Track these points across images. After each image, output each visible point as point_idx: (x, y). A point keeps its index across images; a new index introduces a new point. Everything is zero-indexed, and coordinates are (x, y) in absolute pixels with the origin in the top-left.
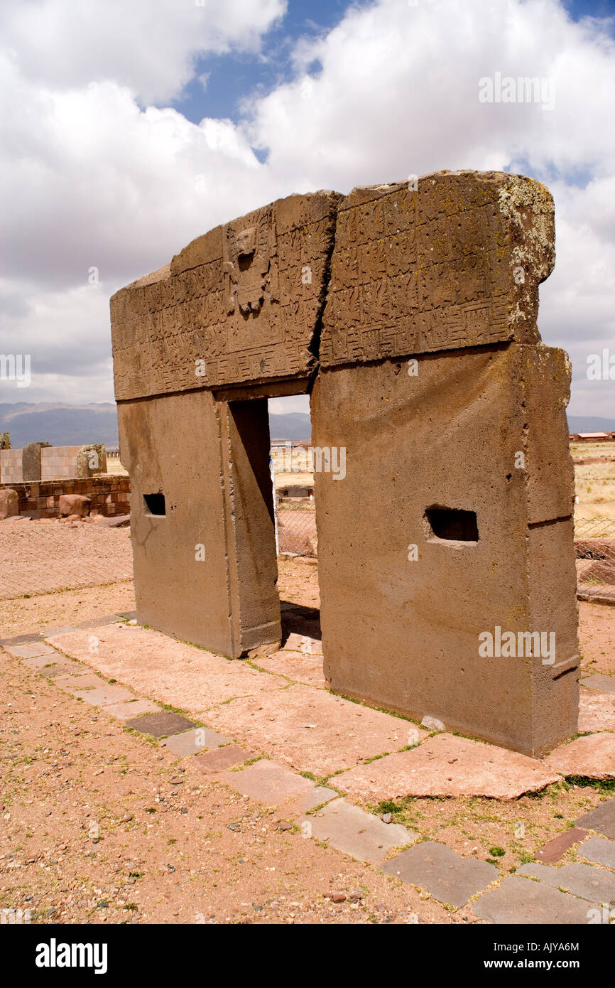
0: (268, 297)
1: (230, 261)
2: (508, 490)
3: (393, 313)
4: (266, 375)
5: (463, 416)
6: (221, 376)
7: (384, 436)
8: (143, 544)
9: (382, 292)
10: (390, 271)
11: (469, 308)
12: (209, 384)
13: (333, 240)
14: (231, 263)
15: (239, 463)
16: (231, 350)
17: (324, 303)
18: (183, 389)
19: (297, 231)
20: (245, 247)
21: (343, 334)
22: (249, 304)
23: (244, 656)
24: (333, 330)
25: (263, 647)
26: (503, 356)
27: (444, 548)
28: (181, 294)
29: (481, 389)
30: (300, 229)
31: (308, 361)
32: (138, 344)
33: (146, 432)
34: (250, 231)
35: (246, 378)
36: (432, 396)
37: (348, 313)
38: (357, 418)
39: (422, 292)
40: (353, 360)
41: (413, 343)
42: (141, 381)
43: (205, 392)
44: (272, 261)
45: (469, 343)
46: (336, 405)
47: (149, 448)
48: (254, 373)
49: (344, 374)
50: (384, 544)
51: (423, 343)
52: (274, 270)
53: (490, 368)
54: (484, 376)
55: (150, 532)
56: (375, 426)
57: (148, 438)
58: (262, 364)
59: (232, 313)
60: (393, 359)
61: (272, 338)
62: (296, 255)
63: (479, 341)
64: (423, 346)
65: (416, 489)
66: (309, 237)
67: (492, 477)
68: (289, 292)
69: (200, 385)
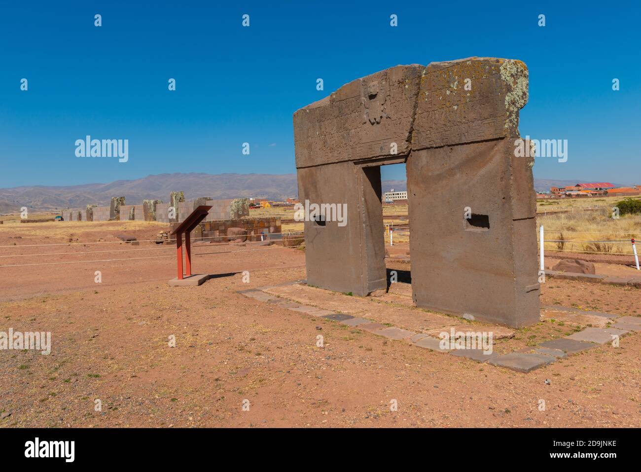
0: (384, 115)
2: (503, 205)
3: (448, 124)
4: (383, 154)
5: (483, 171)
6: (359, 155)
7: (444, 182)
8: (312, 242)
9: (443, 114)
10: (448, 104)
11: (486, 122)
12: (352, 159)
13: (419, 88)
14: (365, 98)
15: (367, 198)
16: (364, 142)
17: (414, 119)
18: (337, 161)
20: (373, 91)
21: (424, 134)
22: (375, 119)
23: (369, 295)
24: (419, 132)
25: (378, 291)
26: (501, 143)
27: (473, 233)
28: (336, 113)
29: (491, 159)
30: (402, 83)
31: (405, 147)
32: (310, 138)
33: (315, 184)
34: (375, 83)
35: (373, 156)
36: (469, 163)
37: (426, 124)
38: (430, 174)
39: (463, 115)
40: (429, 146)
41: (459, 138)
42: (312, 157)
43: (350, 162)
44: (387, 98)
45: (486, 138)
46: (420, 168)
47: (316, 192)
48: (377, 152)
49: (424, 153)
50: (444, 233)
51: (463, 138)
52: (388, 103)
53: (495, 150)
54: (493, 153)
55: (317, 235)
56: (440, 177)
57: (316, 187)
58: (381, 148)
59: (365, 123)
60: (449, 146)
61: (386, 136)
62: (400, 96)
63: (491, 137)
64: (464, 140)
65: (459, 206)
66: (407, 87)
67: (496, 199)
68: (396, 114)
69: (347, 159)
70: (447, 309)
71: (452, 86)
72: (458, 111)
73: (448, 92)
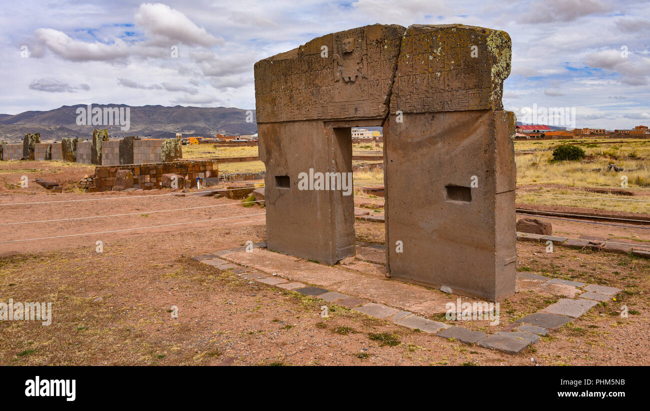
0: (360, 75)
1: (338, 53)
2: (486, 178)
3: (430, 91)
4: (358, 115)
5: (466, 142)
6: (330, 114)
7: (424, 150)
8: (274, 204)
9: (425, 80)
10: (430, 70)
11: (471, 92)
12: (322, 118)
13: (399, 50)
14: (338, 55)
15: (337, 160)
16: (337, 101)
17: (394, 82)
18: (305, 119)
19: (379, 44)
20: (348, 48)
21: (404, 99)
22: (350, 78)
23: (338, 263)
24: (398, 96)
25: (348, 258)
26: (486, 116)
27: (454, 205)
28: (305, 67)
29: (475, 130)
30: (381, 43)
31: (383, 110)
32: (274, 92)
33: (278, 142)
34: (351, 40)
35: (346, 116)
36: (450, 133)
37: (407, 88)
38: (409, 140)
39: (447, 82)
40: (409, 112)
41: (442, 106)
42: (276, 113)
43: (319, 122)
44: (364, 58)
45: (470, 108)
46: (398, 134)
47: (280, 150)
48: (351, 113)
50: (423, 203)
51: (446, 106)
52: (365, 62)
53: (479, 121)
54: (477, 124)
55: (279, 197)
56: (420, 145)
57: (279, 145)
58: (356, 110)
59: (338, 81)
60: (430, 113)
61: (362, 97)
62: (378, 55)
63: (475, 108)
64: (447, 108)
65: (440, 176)
66: (386, 47)
67: (479, 172)
68: (374, 74)
69: (316, 118)
70: (424, 281)
71: (435, 51)
72: (442, 78)
73: (431, 58)
